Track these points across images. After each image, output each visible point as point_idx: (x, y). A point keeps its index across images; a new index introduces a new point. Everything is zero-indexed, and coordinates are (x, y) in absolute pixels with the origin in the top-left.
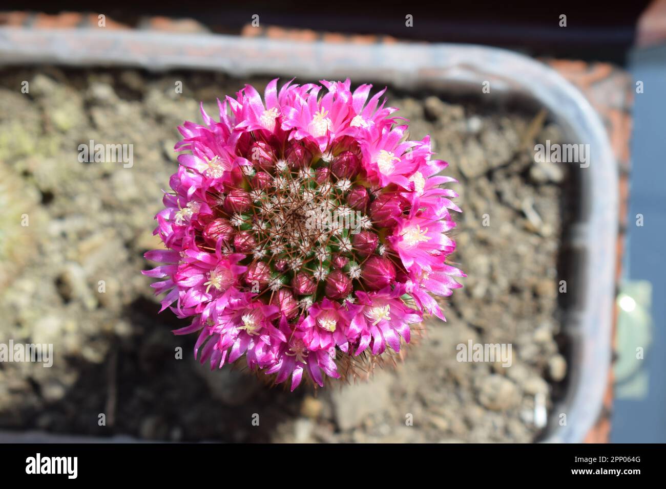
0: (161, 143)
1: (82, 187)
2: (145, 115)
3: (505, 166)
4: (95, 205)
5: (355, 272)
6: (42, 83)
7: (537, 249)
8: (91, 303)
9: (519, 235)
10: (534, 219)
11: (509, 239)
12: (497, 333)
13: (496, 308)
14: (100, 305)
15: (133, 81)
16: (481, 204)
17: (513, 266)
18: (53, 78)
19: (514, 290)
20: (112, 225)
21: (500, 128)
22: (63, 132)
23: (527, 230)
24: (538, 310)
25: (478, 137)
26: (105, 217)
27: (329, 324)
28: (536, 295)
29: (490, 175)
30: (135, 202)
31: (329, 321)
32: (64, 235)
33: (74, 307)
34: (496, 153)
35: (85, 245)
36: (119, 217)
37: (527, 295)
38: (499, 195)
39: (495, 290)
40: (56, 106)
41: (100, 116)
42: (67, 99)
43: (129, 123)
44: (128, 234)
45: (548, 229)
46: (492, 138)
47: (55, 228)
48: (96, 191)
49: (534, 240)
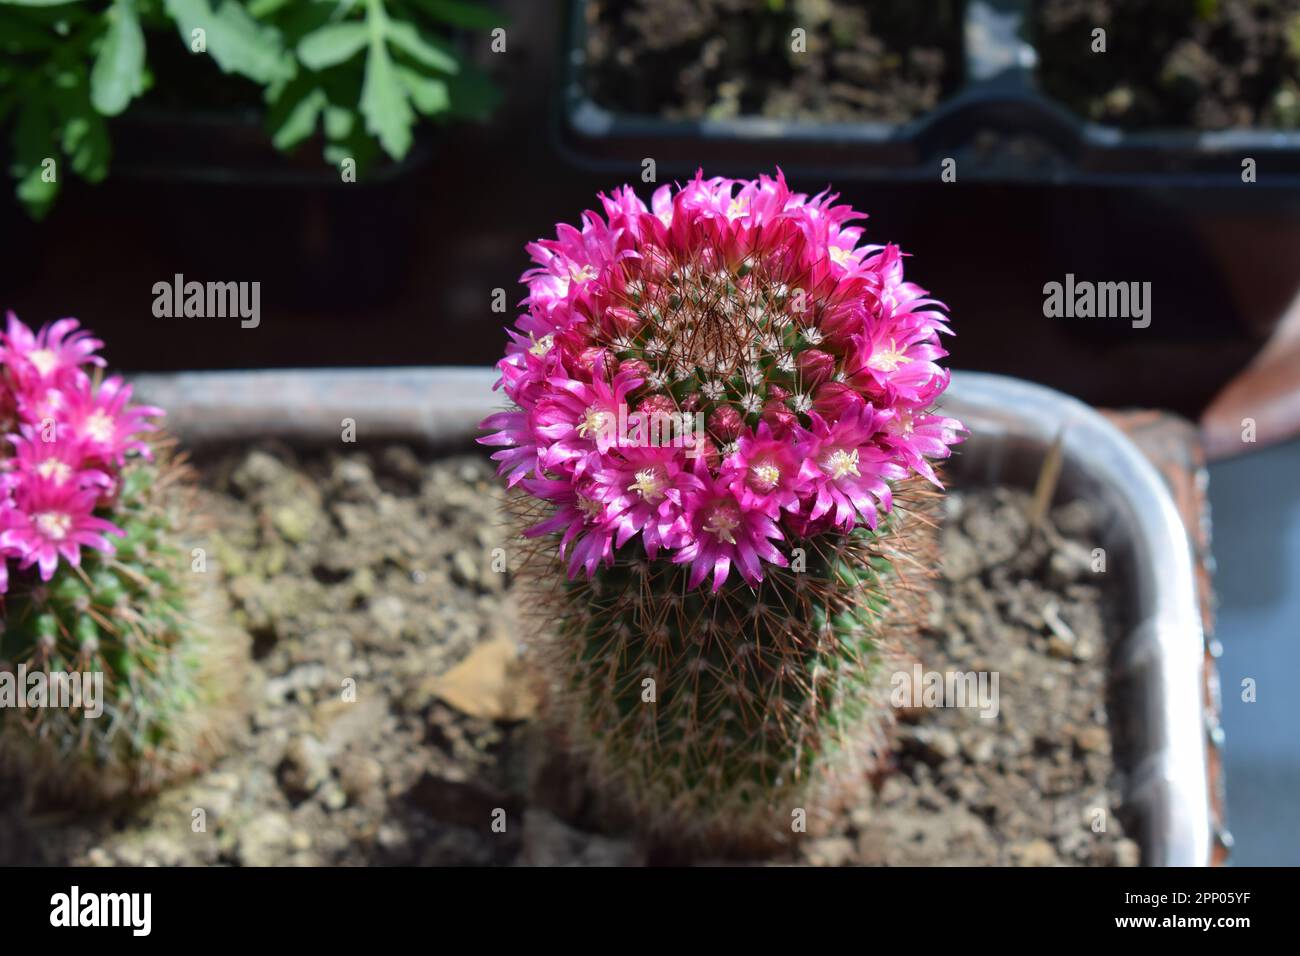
0: (449, 557)
1: (322, 619)
2: (423, 512)
3: (1007, 563)
4: (343, 649)
5: (803, 403)
6: (260, 464)
7: (1074, 684)
8: (336, 798)
9: (1041, 664)
10: (1063, 633)
11: (1025, 669)
12: (1019, 818)
13: (1015, 780)
14: (352, 800)
15: (405, 461)
16: (975, 620)
17: (1037, 711)
18: (277, 455)
19: (1043, 748)
20: (371, 676)
21: (996, 506)
22: (291, 543)
23: (1053, 654)
24: (1087, 779)
25: (961, 526)
26: (361, 667)
27: (767, 473)
28: (1079, 752)
29: (985, 577)
30: (409, 638)
31: (769, 467)
32: (291, 697)
33: (308, 809)
34: (992, 546)
35: (327, 706)
36: (382, 663)
37: (1063, 756)
38: (1002, 609)
39: (1011, 747)
40: (278, 503)
41: (350, 516)
42: (297, 491)
43: (397, 524)
44: (397, 690)
45: (1088, 647)
46: (982, 525)
47: (276, 689)
48: (343, 626)
49: (1066, 668)
